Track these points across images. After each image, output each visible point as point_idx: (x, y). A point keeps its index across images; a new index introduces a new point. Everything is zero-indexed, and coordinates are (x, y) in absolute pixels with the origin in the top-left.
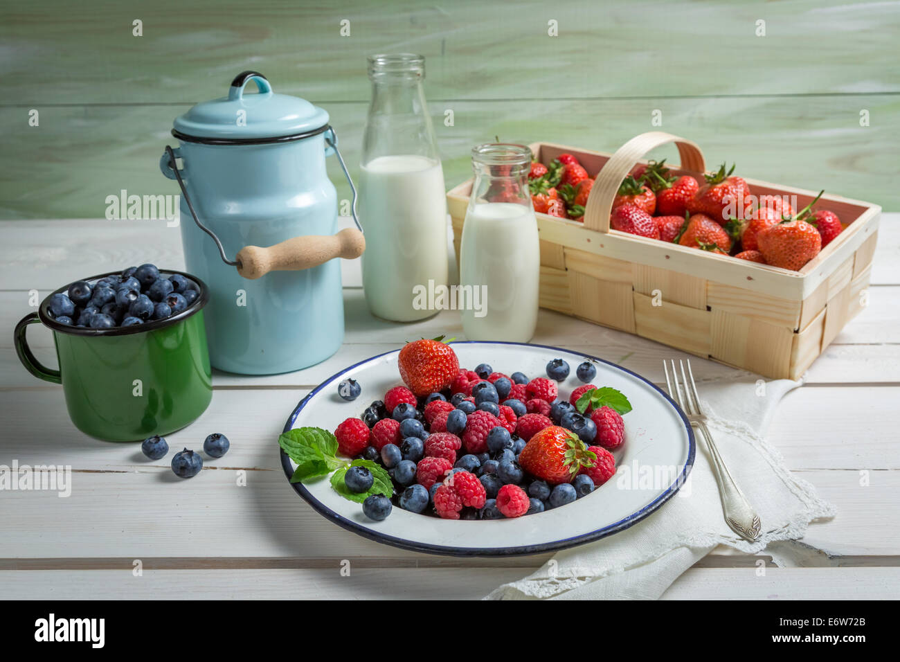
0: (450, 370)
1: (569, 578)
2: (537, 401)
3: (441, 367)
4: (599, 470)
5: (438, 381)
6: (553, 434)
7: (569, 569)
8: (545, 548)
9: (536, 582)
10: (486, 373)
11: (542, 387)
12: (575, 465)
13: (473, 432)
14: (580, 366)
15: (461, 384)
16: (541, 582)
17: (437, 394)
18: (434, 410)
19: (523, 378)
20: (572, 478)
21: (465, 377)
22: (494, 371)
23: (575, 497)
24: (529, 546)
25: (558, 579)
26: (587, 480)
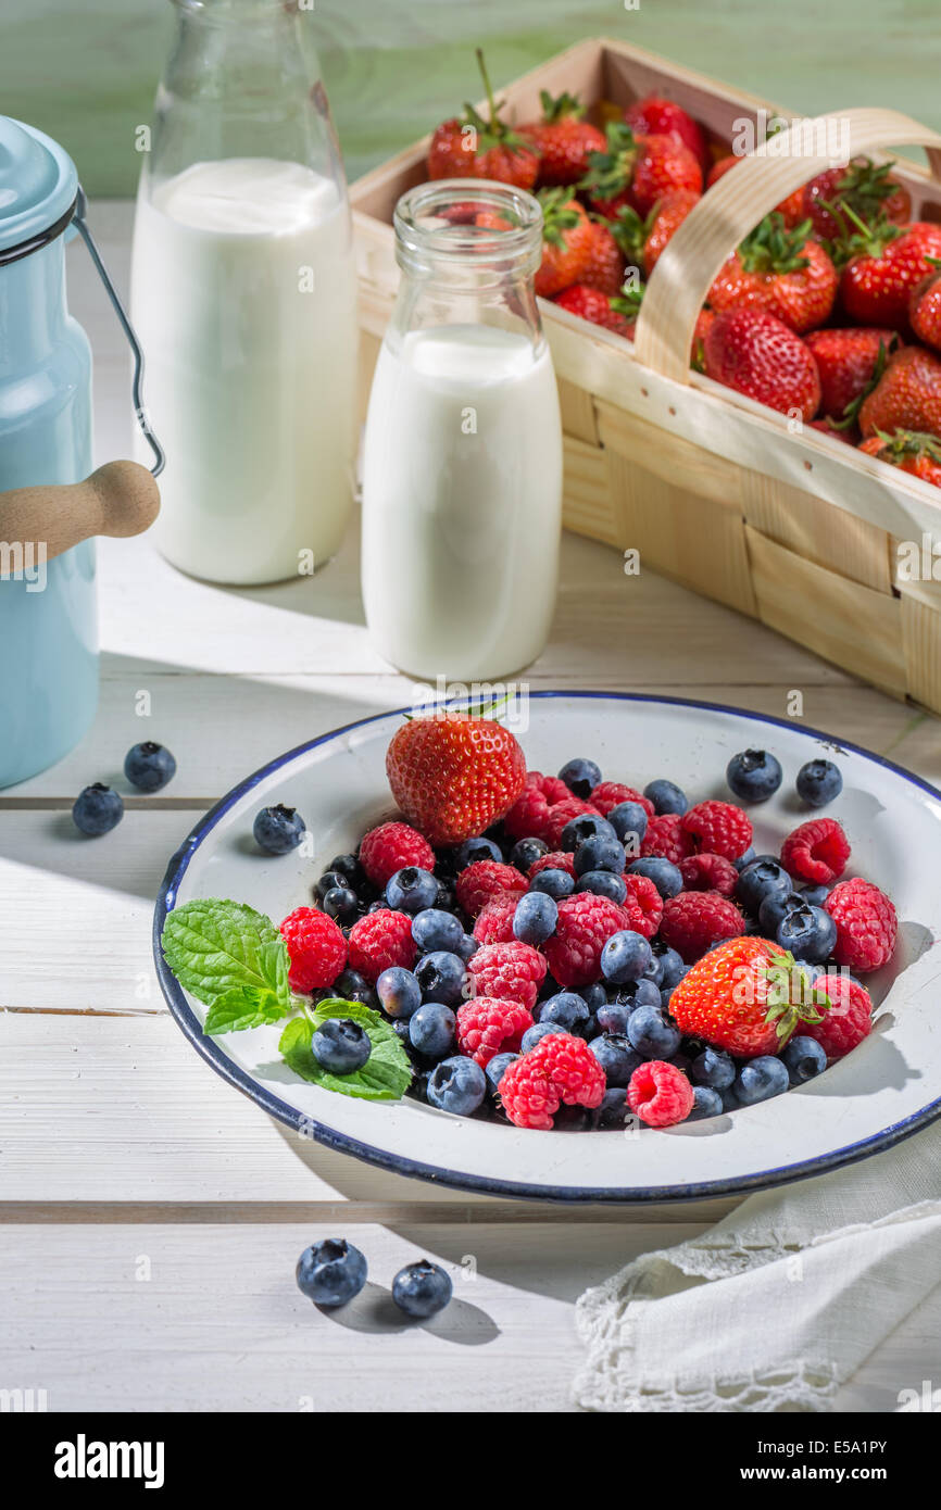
0: (508, 786)
1: (769, 1247)
2: (705, 859)
3: (489, 780)
4: (837, 1026)
5: (482, 812)
6: (745, 958)
7: (769, 1230)
8: (726, 1187)
9: (706, 1252)
10: (586, 782)
11: (716, 822)
12: (788, 1021)
13: (572, 941)
14: (806, 767)
15: (532, 812)
16: (715, 1253)
17: (482, 842)
18: (481, 886)
19: (672, 796)
20: (781, 1046)
21: (540, 795)
22: (604, 780)
23: (786, 1085)
24: (695, 1185)
25: (749, 1248)
26: (813, 1048)
